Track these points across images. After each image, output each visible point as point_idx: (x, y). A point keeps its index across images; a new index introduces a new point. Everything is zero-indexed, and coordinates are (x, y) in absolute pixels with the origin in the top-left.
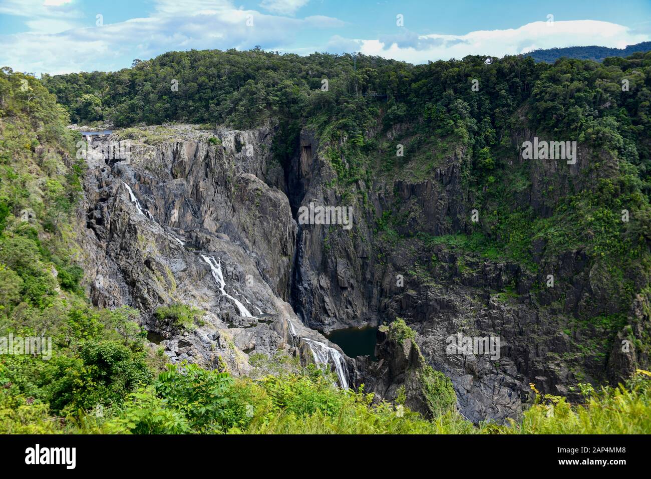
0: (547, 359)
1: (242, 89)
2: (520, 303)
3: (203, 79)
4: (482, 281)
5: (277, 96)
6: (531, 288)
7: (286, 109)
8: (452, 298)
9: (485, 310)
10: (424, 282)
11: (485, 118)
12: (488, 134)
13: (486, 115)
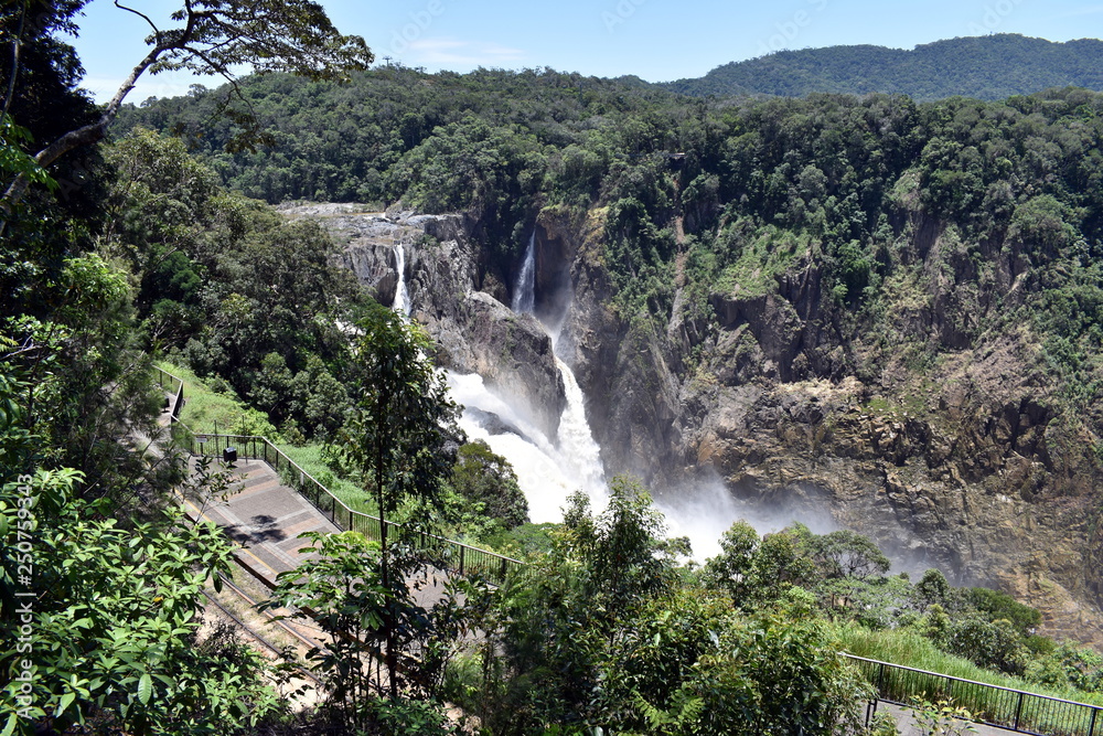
0: (990, 564)
1: (427, 143)
2: (933, 480)
3: (348, 123)
4: (871, 450)
5: (490, 154)
6: (950, 457)
7: (508, 178)
8: (825, 478)
9: (880, 494)
10: (771, 454)
11: (850, 194)
12: (855, 220)
13: (850, 190)
